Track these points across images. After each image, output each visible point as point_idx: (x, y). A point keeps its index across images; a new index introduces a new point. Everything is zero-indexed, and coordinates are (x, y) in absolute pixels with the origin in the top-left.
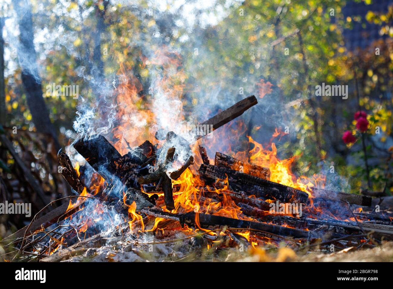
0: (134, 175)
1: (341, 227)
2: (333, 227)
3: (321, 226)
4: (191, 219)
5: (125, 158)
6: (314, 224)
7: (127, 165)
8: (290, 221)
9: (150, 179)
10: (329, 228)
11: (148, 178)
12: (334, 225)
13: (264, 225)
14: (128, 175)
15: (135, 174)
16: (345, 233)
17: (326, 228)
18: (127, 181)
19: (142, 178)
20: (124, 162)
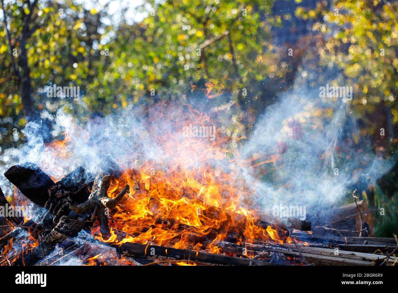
0: (67, 203)
1: (281, 254)
2: (274, 253)
3: (261, 253)
4: (128, 250)
5: (58, 185)
6: (253, 250)
7: (60, 193)
8: (229, 247)
9: (85, 208)
10: (269, 254)
11: (83, 207)
12: (274, 252)
13: (203, 254)
14: (61, 203)
15: (68, 201)
16: (286, 260)
17: (266, 254)
18: (61, 209)
19: (77, 207)
20: (57, 189)
